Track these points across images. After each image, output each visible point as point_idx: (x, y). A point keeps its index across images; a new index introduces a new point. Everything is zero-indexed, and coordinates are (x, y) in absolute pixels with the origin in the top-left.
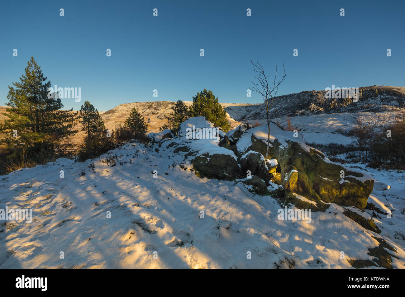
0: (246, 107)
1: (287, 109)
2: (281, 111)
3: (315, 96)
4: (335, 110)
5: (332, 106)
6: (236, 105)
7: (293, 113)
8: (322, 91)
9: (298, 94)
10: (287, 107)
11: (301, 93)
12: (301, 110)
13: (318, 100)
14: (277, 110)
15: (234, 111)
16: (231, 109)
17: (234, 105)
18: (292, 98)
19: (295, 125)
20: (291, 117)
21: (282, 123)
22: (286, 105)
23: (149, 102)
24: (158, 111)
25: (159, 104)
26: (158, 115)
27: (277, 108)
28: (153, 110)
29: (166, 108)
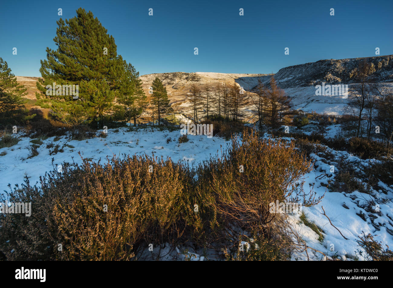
0: (258, 77)
1: (301, 79)
2: (294, 81)
3: (332, 65)
4: (355, 79)
5: (351, 75)
6: (248, 76)
7: (307, 83)
8: (341, 60)
9: (314, 63)
10: (300, 76)
11: (317, 62)
12: (315, 80)
13: (336, 70)
14: (291, 80)
15: (245, 81)
16: (242, 80)
17: (246, 76)
18: (308, 68)
19: (308, 95)
20: (305, 87)
21: (294, 93)
22: (300, 75)
23: (166, 73)
24: (173, 82)
25: (175, 75)
26: (173, 85)
27: (290, 78)
28: (169, 80)
29: (180, 78)
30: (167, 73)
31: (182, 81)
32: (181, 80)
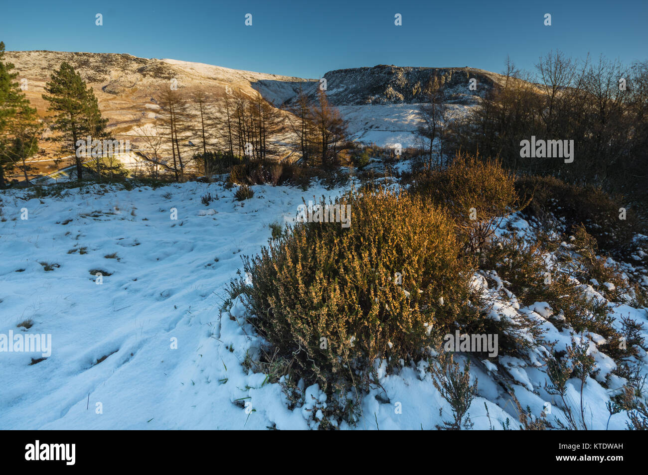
0: (292, 83)
1: (355, 92)
2: (347, 95)
3: (393, 74)
4: (418, 98)
5: (415, 91)
6: (274, 79)
7: (364, 99)
8: (403, 68)
9: (372, 69)
10: (354, 88)
11: (376, 67)
12: (374, 95)
13: (398, 82)
14: (342, 92)
15: (271, 88)
16: (265, 85)
17: (271, 78)
18: (364, 75)
19: (365, 119)
20: (361, 106)
21: (347, 114)
22: (354, 86)
23: (81, 52)
24: (103, 76)
25: (107, 60)
26: (104, 84)
27: (341, 90)
28: (92, 72)
29: (124, 69)
30: (84, 54)
31: (129, 76)
32: (127, 74)
